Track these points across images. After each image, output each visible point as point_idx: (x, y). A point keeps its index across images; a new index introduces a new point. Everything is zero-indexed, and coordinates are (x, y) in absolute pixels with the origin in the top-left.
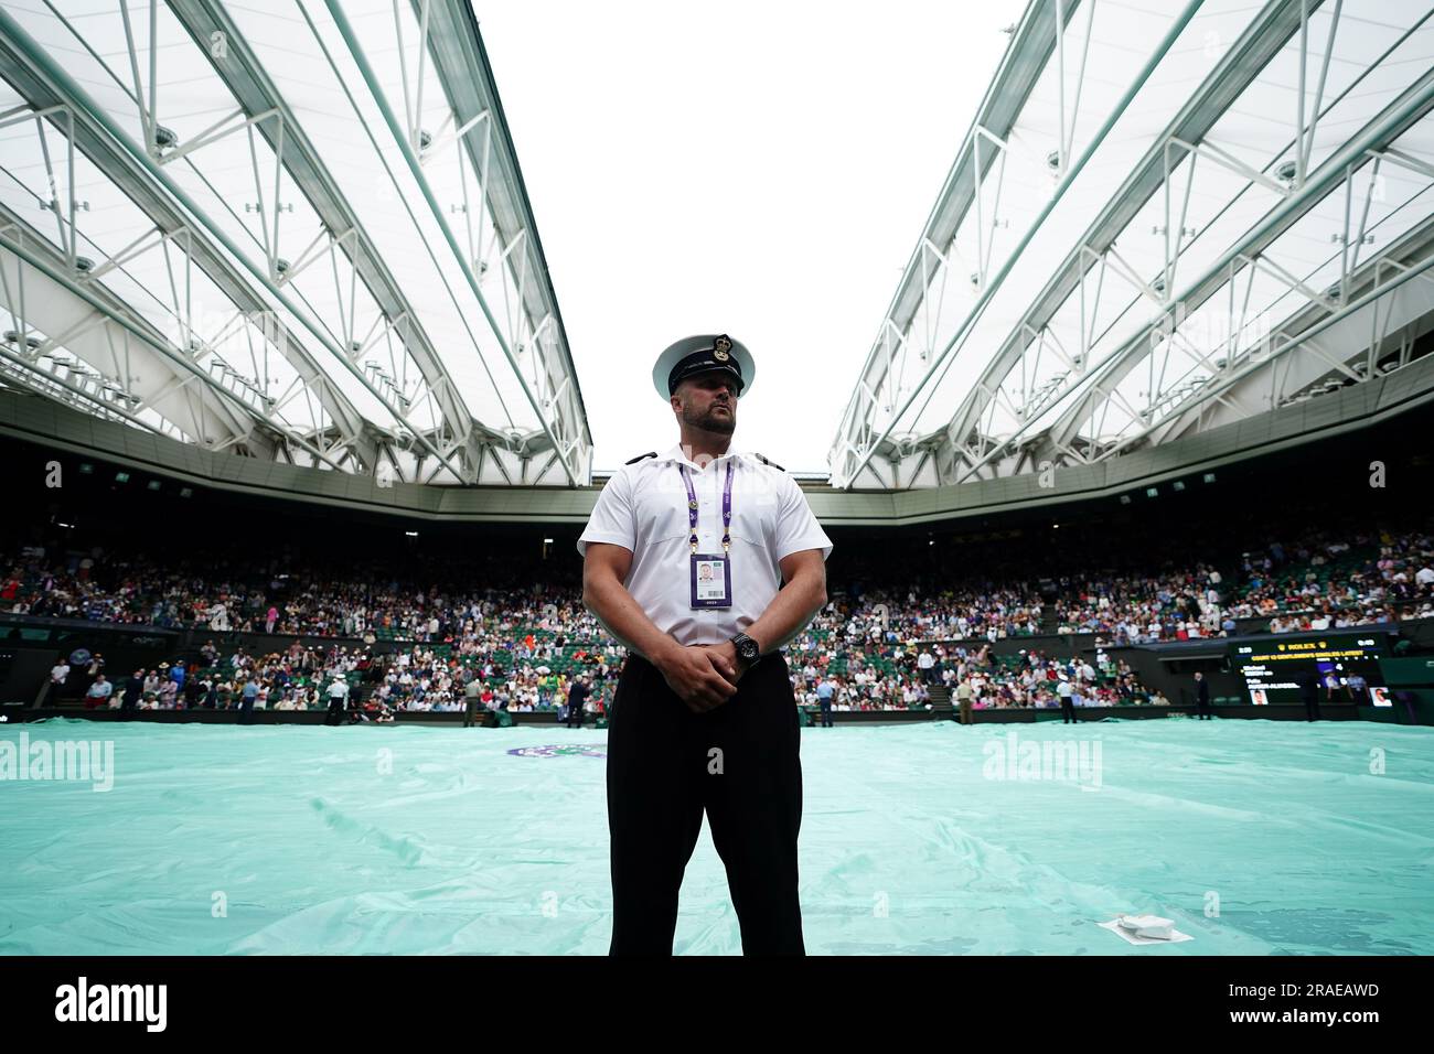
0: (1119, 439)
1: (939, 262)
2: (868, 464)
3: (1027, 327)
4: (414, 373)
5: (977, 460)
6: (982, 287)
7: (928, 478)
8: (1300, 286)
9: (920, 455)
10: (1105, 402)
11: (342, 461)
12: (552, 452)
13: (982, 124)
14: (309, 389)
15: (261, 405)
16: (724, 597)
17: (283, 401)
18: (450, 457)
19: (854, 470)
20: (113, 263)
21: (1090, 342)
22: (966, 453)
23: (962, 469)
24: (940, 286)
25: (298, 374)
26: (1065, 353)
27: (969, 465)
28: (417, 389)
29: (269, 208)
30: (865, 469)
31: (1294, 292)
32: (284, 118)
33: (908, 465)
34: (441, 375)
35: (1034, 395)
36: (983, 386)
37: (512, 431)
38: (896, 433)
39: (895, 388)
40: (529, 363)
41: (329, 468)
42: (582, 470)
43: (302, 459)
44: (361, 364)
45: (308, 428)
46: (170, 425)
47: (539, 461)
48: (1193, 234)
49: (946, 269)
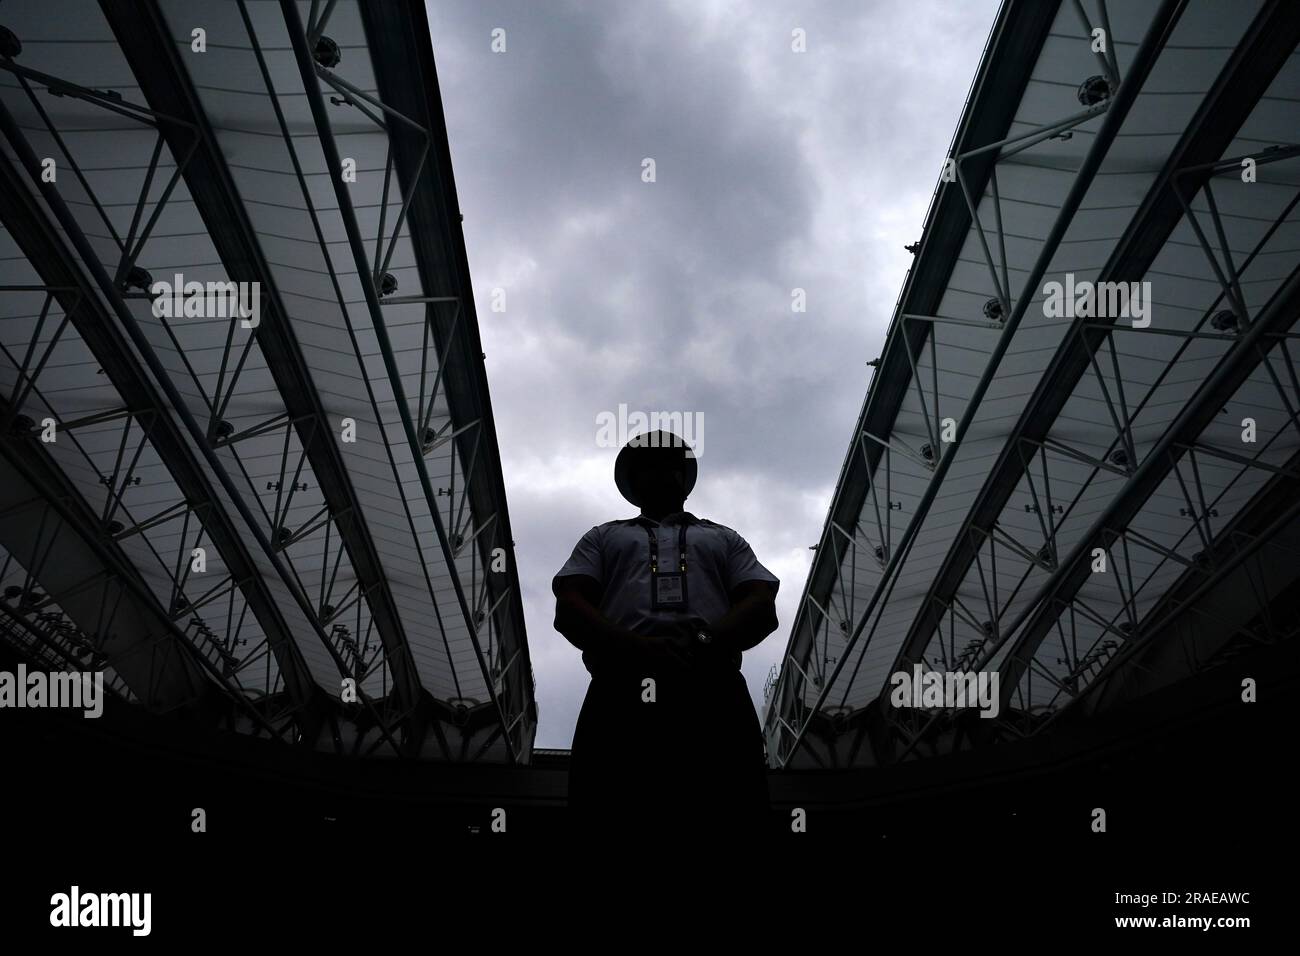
0: (1052, 711)
1: (847, 541)
2: (802, 740)
3: (935, 598)
4: (375, 639)
5: (913, 736)
6: (888, 560)
7: (866, 758)
8: (1171, 554)
9: (855, 732)
10: (1027, 670)
11: (283, 730)
12: (494, 728)
13: (865, 429)
14: (272, 653)
15: (222, 665)
16: (681, 600)
17: (245, 663)
18: (393, 729)
19: (790, 748)
20: (138, 528)
21: (996, 612)
22: (900, 727)
23: (900, 747)
24: (850, 563)
25: (265, 637)
26: (976, 621)
27: (906, 741)
28: (376, 655)
29: (287, 485)
30: (801, 747)
31: (1169, 560)
32: (319, 421)
33: (844, 745)
34: (400, 643)
35: (956, 664)
36: (906, 658)
37: (458, 702)
38: (828, 709)
39: (821, 659)
40: (485, 632)
41: (269, 736)
42: (523, 747)
43: (244, 727)
44: (328, 630)
45: (259, 692)
46: (123, 683)
47: (481, 737)
48: (1061, 511)
49: (854, 545)
